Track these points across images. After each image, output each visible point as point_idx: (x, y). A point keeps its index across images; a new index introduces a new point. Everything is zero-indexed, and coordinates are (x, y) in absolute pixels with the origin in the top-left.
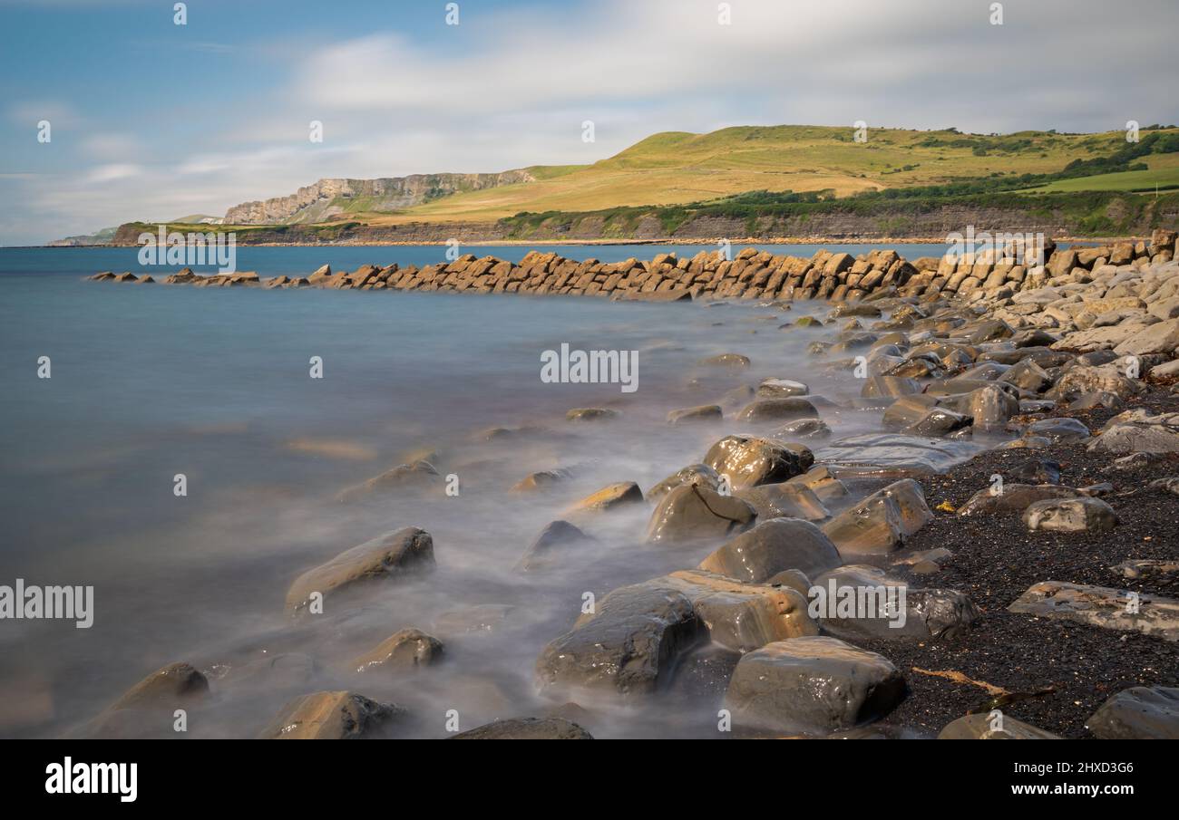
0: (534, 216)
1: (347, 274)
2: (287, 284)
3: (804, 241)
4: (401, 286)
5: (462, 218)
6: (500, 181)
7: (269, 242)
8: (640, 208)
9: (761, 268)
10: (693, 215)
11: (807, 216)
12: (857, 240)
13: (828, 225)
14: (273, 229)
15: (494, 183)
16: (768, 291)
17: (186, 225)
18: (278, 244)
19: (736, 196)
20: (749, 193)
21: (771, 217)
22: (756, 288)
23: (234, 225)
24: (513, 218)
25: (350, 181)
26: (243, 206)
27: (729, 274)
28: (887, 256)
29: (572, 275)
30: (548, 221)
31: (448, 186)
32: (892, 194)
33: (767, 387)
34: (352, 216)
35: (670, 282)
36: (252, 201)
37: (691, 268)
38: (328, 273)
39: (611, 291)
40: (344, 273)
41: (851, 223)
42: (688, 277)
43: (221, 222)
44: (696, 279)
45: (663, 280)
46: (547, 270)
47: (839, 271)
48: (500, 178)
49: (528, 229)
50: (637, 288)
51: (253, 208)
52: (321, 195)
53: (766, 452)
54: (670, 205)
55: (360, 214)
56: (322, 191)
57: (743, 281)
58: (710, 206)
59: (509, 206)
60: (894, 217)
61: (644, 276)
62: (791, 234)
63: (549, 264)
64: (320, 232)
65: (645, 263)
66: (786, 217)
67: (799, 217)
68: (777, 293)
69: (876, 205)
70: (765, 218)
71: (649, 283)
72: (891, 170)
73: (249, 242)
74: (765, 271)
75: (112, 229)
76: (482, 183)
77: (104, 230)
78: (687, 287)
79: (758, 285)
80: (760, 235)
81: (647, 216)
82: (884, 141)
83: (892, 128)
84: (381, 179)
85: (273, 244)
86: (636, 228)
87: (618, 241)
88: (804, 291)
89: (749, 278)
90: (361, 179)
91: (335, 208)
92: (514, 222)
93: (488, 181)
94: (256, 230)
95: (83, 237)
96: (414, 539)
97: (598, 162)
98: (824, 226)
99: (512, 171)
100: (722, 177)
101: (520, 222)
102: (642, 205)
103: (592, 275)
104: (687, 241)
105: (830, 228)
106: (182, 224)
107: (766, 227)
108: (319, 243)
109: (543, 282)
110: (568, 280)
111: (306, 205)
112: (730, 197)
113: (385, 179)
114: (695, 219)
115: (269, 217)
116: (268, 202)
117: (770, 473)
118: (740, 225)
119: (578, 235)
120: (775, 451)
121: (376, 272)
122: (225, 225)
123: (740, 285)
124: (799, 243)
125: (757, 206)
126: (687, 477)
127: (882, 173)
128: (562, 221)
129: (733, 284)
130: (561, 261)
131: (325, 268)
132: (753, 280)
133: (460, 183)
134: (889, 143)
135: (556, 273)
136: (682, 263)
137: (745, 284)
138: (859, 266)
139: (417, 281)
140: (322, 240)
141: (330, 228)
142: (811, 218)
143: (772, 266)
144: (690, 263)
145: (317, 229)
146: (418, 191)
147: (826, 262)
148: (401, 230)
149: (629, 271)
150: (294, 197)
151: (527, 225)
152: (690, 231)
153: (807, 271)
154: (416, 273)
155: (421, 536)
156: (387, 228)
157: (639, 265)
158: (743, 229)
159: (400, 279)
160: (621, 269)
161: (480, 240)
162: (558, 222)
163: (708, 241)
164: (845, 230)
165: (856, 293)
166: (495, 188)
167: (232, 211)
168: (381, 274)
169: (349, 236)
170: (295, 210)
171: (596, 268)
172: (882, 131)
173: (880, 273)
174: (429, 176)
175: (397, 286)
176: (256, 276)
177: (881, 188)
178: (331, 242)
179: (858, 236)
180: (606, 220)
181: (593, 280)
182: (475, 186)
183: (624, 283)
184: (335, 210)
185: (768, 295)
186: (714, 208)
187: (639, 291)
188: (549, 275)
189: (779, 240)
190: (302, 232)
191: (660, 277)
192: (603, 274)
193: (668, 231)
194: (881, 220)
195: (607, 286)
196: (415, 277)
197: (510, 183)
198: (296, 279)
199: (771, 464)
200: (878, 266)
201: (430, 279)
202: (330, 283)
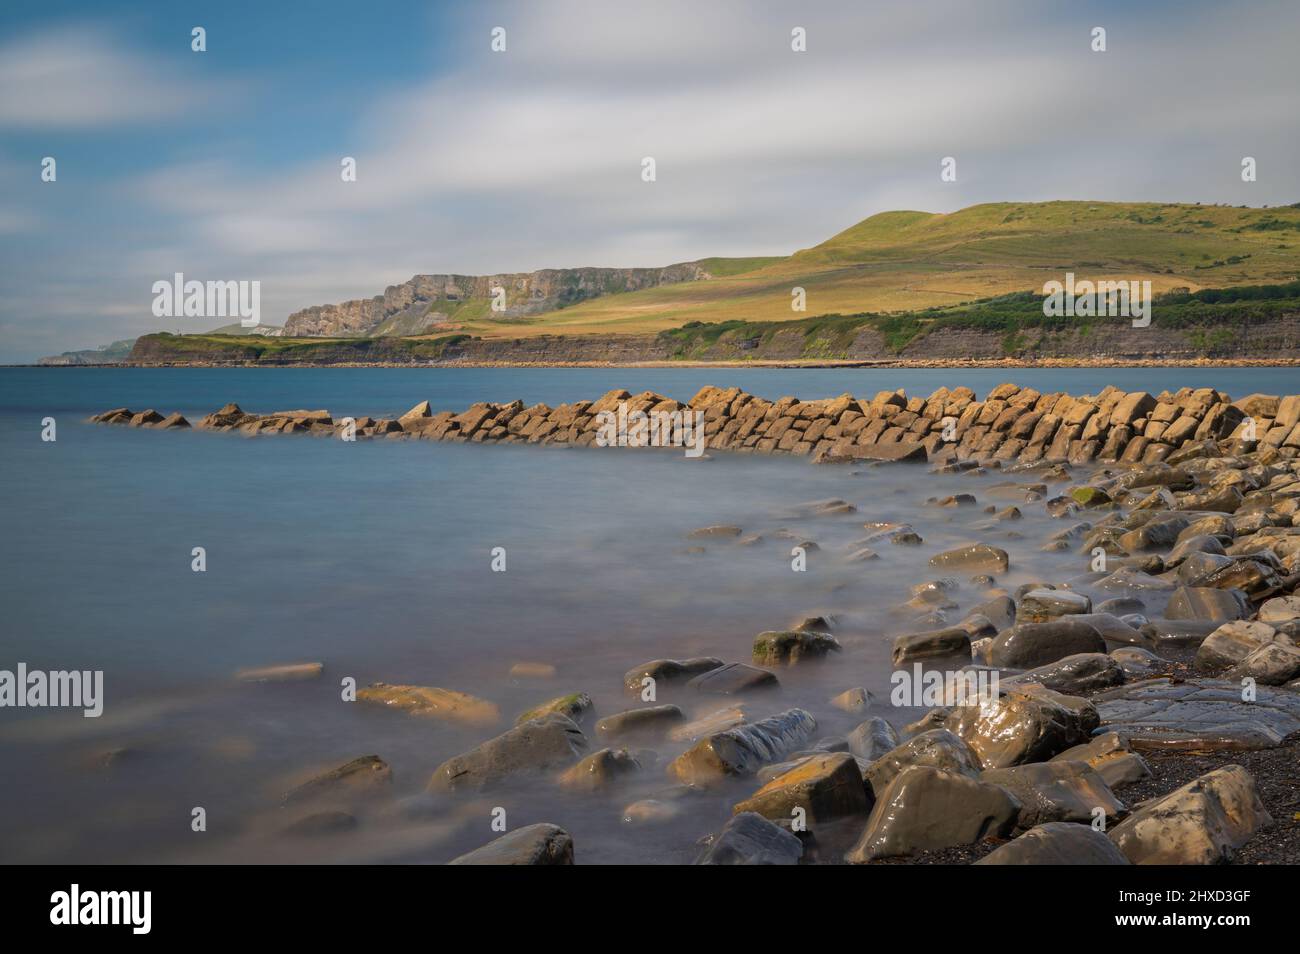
0: (709, 328)
1: (454, 416)
2: (372, 428)
3: (1084, 362)
4: (526, 433)
5: (610, 330)
6: (663, 279)
7: (346, 361)
8: (856, 316)
9: (1024, 411)
10: (928, 327)
11: (1089, 328)
12: (1159, 362)
13: (1119, 340)
14: (352, 344)
15: (655, 282)
16: (1033, 445)
17: (231, 337)
18: (358, 364)
19: (990, 299)
20: (1009, 295)
21: (1038, 330)
22: (1018, 440)
23: (298, 337)
24: (680, 330)
25: (456, 278)
26: (310, 312)
27: (979, 421)
28: (1203, 397)
29: (761, 420)
30: (728, 335)
31: (591, 286)
32: (1210, 297)
33: (1033, 599)
34: (460, 326)
35: (898, 430)
36: (321, 305)
37: (926, 411)
38: (428, 413)
39: (814, 444)
40: (449, 413)
41: (1151, 338)
42: (923, 424)
43: (278, 333)
44: (933, 427)
45: (887, 427)
46: (727, 412)
47: (1134, 417)
48: (662, 274)
49: (701, 345)
50: (852, 439)
51: (323, 314)
52: (417, 297)
53: (1032, 713)
54: (897, 312)
55: (471, 324)
56: (419, 291)
57: (998, 430)
58: (952, 314)
59: (675, 313)
60: (1213, 330)
61: (861, 421)
62: (1066, 354)
63: (730, 404)
64: (417, 348)
65: (862, 404)
66: (1060, 329)
67: (1078, 330)
68: (1047, 447)
69: (1187, 313)
70: (1030, 331)
71: (869, 431)
72: (1210, 263)
73: (318, 361)
74: (1029, 416)
75: (127, 342)
76: (638, 281)
77: (117, 343)
78: (921, 438)
79: (1019, 436)
80: (1022, 354)
81: (866, 328)
82: (1200, 222)
83: (1213, 203)
84: (499, 275)
85: (350, 364)
86: (850, 344)
87: (824, 362)
88: (1085, 445)
89: (1008, 426)
90: (473, 275)
91: (436, 314)
92: (682, 335)
93: (644, 280)
94: (327, 345)
95: (88, 353)
96: (548, 844)
97: (799, 252)
98: (1113, 342)
99: (680, 265)
100: (971, 273)
101: (689, 335)
102: (859, 313)
103: (789, 420)
104: (921, 362)
105: (1122, 344)
106: (225, 336)
107: (1032, 344)
108: (413, 363)
109: (721, 429)
110: (756, 426)
111: (396, 310)
112: (981, 301)
113: (505, 275)
114: (931, 331)
115: (346, 326)
116: (344, 306)
117: (1038, 741)
118: (994, 341)
119: (769, 354)
120: (1045, 711)
121: (493, 413)
122: (286, 338)
123: (995, 436)
124: (1077, 366)
125: (1019, 313)
126: (923, 749)
127: (1197, 268)
128: (747, 334)
129: (985, 433)
130: (748, 400)
131: (422, 407)
132: (1013, 429)
133: (607, 282)
134: (1208, 224)
135: (739, 418)
136: (914, 404)
137: (1001, 434)
138: (1162, 411)
139: (549, 426)
140: (419, 358)
141: (429, 343)
142: (1095, 330)
143: (1038, 411)
144: (925, 405)
145: (412, 344)
146: (551, 292)
147: (1116, 405)
148: (526, 346)
149: (840, 414)
150: (380, 299)
151: (700, 339)
152: (926, 348)
153: (1090, 415)
154: (547, 415)
155: (559, 837)
156: (507, 342)
157: (854, 407)
158: (998, 346)
159: (525, 424)
160: (828, 412)
161: (635, 360)
162: (742, 336)
163: (949, 362)
164: (1142, 347)
165: (1158, 450)
166: (654, 289)
167: (294, 319)
168: (500, 416)
169: (457, 354)
170: (382, 317)
171: (794, 411)
172: (1198, 207)
173: (1193, 421)
174: (565, 271)
175: (522, 433)
176: (328, 416)
177: (1194, 289)
178: (431, 362)
179: (1161, 356)
180: (809, 332)
181: (791, 427)
182: (629, 285)
183: (832, 431)
184: (435, 318)
185: (1033, 451)
186: (958, 317)
187: (854, 443)
188: (729, 420)
189: (1049, 361)
190: (391, 348)
191: (883, 423)
192: (804, 418)
193: (895, 348)
194: (1195, 334)
195: (810, 435)
196: (546, 420)
197: (676, 281)
198: (383, 422)
199: (1039, 730)
200: (1189, 410)
201: (566, 424)
202: (429, 429)
